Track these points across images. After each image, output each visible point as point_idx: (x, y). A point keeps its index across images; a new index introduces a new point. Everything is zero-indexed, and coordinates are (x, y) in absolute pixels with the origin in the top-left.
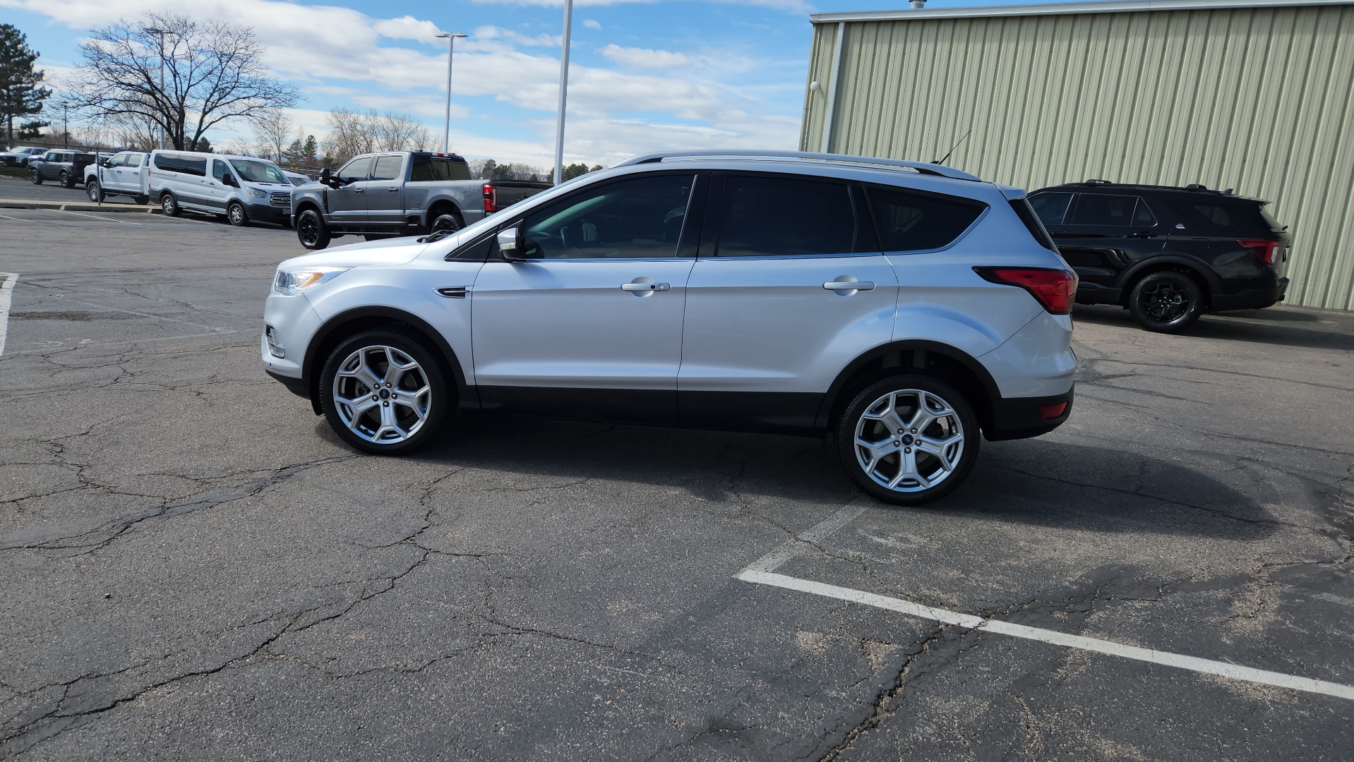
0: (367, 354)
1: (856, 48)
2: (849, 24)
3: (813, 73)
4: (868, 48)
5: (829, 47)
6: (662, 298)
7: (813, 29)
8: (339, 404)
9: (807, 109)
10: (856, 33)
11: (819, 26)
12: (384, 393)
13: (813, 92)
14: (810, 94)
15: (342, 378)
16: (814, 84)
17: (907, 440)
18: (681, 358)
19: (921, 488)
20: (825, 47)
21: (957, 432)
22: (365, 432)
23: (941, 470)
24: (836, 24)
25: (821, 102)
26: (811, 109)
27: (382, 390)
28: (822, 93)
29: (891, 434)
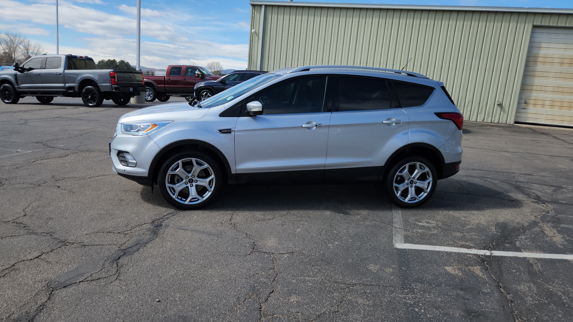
0: (183, 163)
1: (270, 16)
2: (266, 6)
3: (252, 26)
4: (275, 17)
5: (258, 15)
6: (321, 130)
7: (251, 7)
8: (168, 187)
9: (251, 41)
10: (269, 10)
11: (254, 6)
12: (191, 181)
13: (253, 34)
14: (252, 34)
15: (169, 174)
16: (253, 31)
17: (412, 182)
18: (327, 155)
19: (417, 201)
20: (257, 15)
21: (429, 177)
22: (181, 199)
23: (423, 193)
24: (261, 6)
25: (257, 38)
26: (252, 41)
27: (190, 179)
28: (257, 34)
29: (405, 180)
